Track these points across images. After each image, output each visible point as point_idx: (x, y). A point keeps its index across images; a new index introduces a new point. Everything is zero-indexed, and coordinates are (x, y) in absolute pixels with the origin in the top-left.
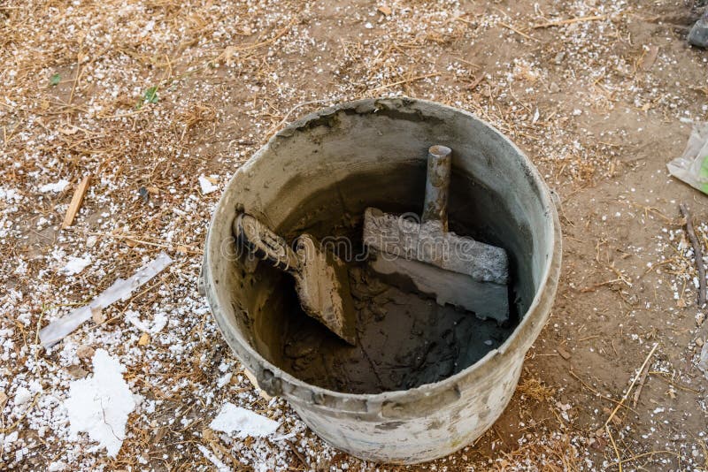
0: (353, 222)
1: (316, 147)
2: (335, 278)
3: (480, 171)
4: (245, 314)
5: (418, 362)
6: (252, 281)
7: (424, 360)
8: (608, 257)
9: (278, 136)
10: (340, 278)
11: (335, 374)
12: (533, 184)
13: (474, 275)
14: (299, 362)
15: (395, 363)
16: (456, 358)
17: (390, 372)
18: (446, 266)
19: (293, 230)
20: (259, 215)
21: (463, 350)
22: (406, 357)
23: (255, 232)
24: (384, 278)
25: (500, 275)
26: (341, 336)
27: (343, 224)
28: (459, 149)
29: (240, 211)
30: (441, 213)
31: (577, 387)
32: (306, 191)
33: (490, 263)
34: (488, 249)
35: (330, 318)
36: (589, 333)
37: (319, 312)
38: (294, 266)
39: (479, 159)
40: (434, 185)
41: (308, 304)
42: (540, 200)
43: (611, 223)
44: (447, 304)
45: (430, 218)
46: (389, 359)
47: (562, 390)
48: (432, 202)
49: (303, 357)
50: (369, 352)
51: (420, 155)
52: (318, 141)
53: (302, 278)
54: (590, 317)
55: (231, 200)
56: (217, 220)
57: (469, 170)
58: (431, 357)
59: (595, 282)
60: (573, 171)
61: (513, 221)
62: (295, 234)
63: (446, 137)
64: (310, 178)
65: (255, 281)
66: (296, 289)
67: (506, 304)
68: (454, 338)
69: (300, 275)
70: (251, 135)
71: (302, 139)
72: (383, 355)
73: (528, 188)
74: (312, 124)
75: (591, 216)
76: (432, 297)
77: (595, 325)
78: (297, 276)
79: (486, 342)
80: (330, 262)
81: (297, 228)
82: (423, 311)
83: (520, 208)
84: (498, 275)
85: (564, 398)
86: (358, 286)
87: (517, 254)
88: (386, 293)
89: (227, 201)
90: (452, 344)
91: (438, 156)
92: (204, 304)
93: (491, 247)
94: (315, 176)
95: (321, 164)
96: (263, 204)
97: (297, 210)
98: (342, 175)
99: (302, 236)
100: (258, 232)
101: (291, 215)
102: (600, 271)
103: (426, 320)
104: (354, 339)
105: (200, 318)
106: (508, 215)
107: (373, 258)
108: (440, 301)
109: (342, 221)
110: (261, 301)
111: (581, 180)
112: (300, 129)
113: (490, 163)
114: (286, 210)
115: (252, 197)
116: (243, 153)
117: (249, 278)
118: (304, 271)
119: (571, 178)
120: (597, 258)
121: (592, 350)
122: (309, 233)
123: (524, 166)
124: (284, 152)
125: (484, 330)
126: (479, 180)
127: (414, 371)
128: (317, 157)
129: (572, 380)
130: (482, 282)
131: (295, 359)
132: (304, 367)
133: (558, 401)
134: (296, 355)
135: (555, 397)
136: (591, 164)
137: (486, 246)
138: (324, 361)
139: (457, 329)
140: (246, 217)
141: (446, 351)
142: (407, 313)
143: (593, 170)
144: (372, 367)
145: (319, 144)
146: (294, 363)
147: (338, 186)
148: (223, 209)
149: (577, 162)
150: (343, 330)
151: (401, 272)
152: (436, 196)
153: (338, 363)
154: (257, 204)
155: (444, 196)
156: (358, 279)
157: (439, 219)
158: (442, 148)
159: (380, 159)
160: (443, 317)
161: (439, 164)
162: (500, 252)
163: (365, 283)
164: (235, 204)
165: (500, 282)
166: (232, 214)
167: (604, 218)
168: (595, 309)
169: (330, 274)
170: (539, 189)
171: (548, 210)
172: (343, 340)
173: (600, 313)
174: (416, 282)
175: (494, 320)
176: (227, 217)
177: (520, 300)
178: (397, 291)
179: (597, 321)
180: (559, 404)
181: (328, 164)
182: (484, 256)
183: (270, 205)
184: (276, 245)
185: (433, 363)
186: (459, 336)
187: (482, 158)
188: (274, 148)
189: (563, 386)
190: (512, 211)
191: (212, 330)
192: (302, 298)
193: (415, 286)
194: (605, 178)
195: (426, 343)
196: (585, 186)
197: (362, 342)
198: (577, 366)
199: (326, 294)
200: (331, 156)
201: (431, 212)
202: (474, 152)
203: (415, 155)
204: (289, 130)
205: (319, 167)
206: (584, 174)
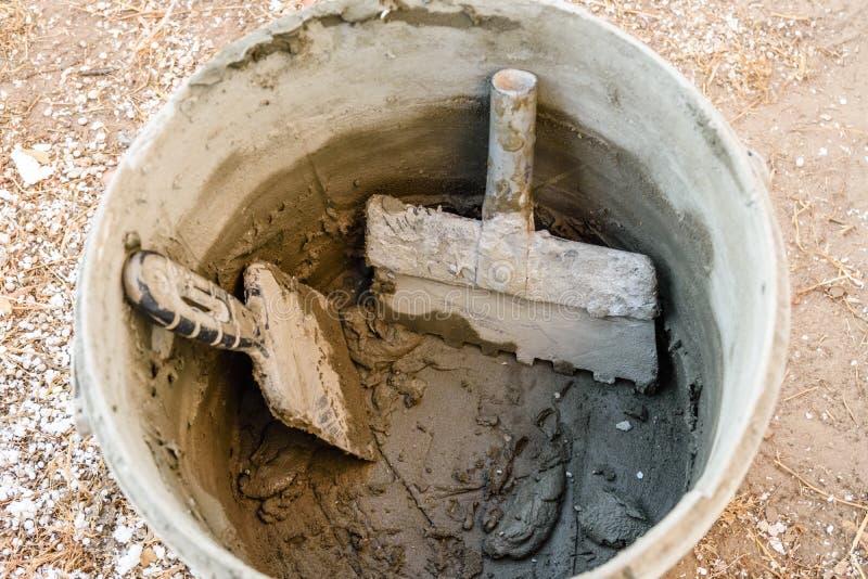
0: (343, 224)
1: (268, 95)
2: (321, 337)
3: (592, 114)
4: (171, 452)
5: (497, 480)
6: (170, 378)
7: (508, 474)
8: (816, 236)
9: (192, 86)
10: (329, 334)
11: (344, 522)
12: (714, 141)
13: (591, 307)
14: (270, 506)
15: (454, 485)
16: (569, 461)
17: (447, 503)
18: (535, 294)
19: (231, 257)
20: (167, 243)
21: (578, 445)
22: (473, 471)
23: (169, 285)
24: (413, 325)
25: (642, 303)
26: (349, 449)
27: (323, 230)
28: (551, 75)
29: (134, 249)
30: (522, 200)
31: (791, 488)
32: (249, 180)
33: (621, 284)
34: (617, 259)
35: (324, 419)
36: (800, 385)
37: (305, 417)
38: (251, 336)
39: (592, 92)
40: (506, 148)
41: (284, 406)
42: (734, 173)
43: (812, 171)
44: (537, 361)
45: (499, 209)
46: (443, 478)
47: (764, 497)
48: (503, 181)
49: (279, 494)
50: (400, 467)
51: (473, 89)
52: (270, 82)
53: (267, 356)
54: (797, 354)
55: (114, 230)
56: (93, 278)
57: (570, 111)
58: (521, 465)
59: (799, 287)
60: (732, 75)
61: (663, 205)
62: (236, 266)
63: (525, 54)
64: (258, 154)
65: (175, 376)
66: (257, 378)
67: (651, 353)
68: (560, 425)
69: (262, 350)
70: (103, 55)
71: (239, 83)
72: (428, 471)
73: (702, 149)
74: (257, 54)
75: (776, 160)
76: (508, 351)
77: (807, 367)
78: (255, 353)
79: (618, 426)
80: (309, 306)
81: (238, 252)
82: (493, 377)
83: (681, 182)
84: (637, 303)
85: (770, 512)
86: (363, 342)
87: (672, 263)
88: (418, 350)
89: (106, 234)
90: (556, 437)
91: (513, 94)
92: (62, 410)
93: (621, 254)
94: (267, 150)
95: (276, 125)
96: (174, 221)
97: (237, 217)
98: (317, 139)
99: (253, 268)
100: (174, 283)
101: (227, 229)
102: (804, 264)
103: (501, 394)
104: (370, 447)
105: (60, 440)
106: (653, 194)
107: (389, 289)
108: (524, 356)
109: (322, 223)
110: (190, 407)
111: (749, 92)
112: (235, 66)
113: (616, 99)
114: (216, 221)
115: (152, 213)
116: (93, 94)
117: (164, 373)
118: (268, 342)
119: (729, 89)
120: (798, 241)
121: (809, 416)
122: (264, 258)
123: (692, 108)
124: (207, 114)
125: (613, 402)
126: (590, 130)
127: (492, 495)
128: (268, 114)
129: (781, 476)
130: (607, 317)
131: (262, 500)
132: (283, 514)
133: (760, 518)
134: (263, 492)
135: (754, 512)
136: (762, 58)
137: (613, 253)
138: (318, 497)
139: (562, 406)
140: (149, 258)
141: (548, 451)
142: (464, 385)
143: (768, 71)
144: (411, 497)
145: (272, 87)
146: (261, 508)
147: (311, 161)
148: (101, 251)
149: (737, 57)
150: (350, 436)
151: (445, 309)
152: (510, 169)
153: (347, 498)
154: (162, 224)
155: (527, 167)
156: (362, 330)
157: (517, 208)
158: (514, 74)
159: (390, 103)
160: (532, 387)
161: (516, 109)
162: (640, 263)
163: (378, 336)
164: (121, 235)
165: (641, 315)
166: (120, 256)
167: (800, 162)
168: (805, 337)
169: (311, 330)
170: (731, 153)
171: (754, 197)
172: (352, 457)
173: (813, 344)
174: (475, 326)
175: (631, 383)
176: (110, 267)
177: (679, 345)
178: (440, 344)
179: (811, 360)
180: (763, 525)
181: (291, 125)
182: (609, 271)
183: (186, 221)
184: (209, 301)
185: (524, 477)
186: (566, 419)
187: (600, 89)
188: (186, 109)
189: (766, 491)
190: (661, 187)
191: (88, 463)
192: (270, 395)
193: (474, 334)
194: (790, 83)
195: (508, 439)
196: (758, 101)
197: (386, 450)
198: (788, 451)
199: (311, 374)
200: (296, 108)
201: (503, 200)
202: (583, 79)
203: (460, 90)
204: (214, 72)
205: (274, 132)
206: (753, 78)
